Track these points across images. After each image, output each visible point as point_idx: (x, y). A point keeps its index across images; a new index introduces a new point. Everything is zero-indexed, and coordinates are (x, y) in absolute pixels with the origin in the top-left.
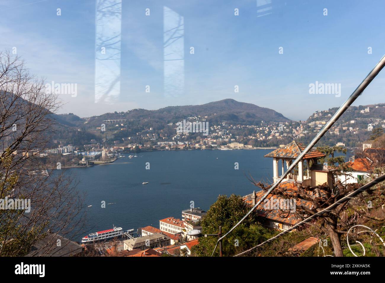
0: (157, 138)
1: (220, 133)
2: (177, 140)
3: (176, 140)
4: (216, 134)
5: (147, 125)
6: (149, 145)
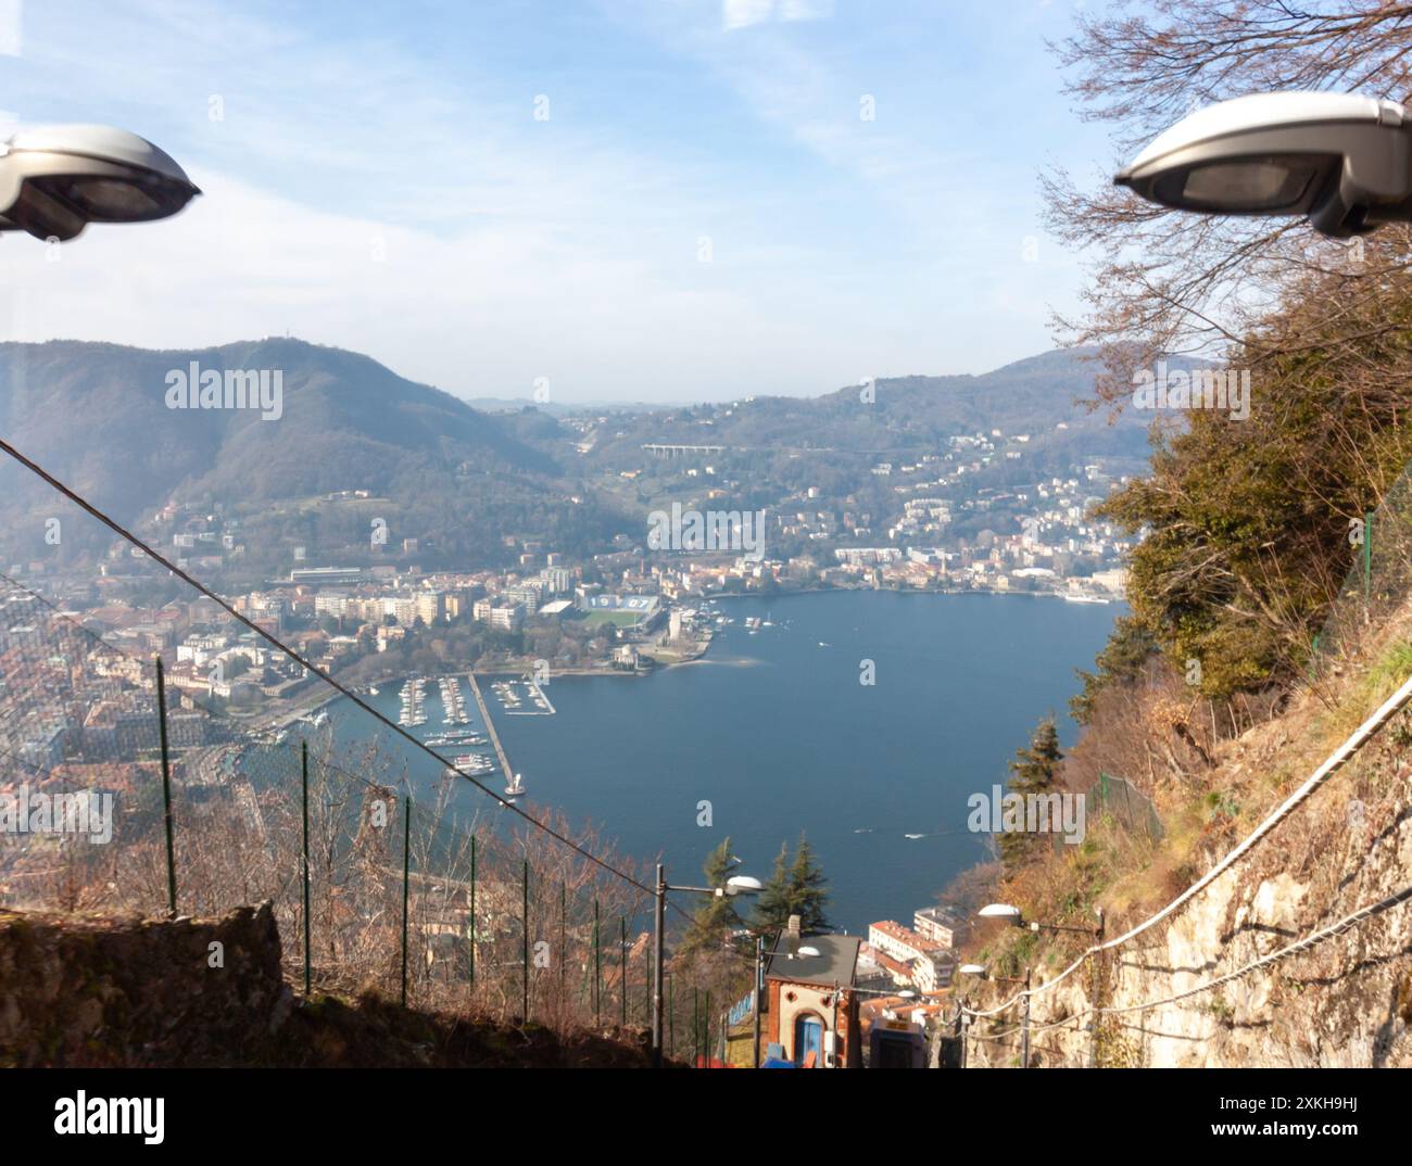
0: (835, 529)
1: (1074, 512)
2: (905, 541)
3: (902, 542)
4: (1058, 517)
5: (798, 475)
6: (806, 563)
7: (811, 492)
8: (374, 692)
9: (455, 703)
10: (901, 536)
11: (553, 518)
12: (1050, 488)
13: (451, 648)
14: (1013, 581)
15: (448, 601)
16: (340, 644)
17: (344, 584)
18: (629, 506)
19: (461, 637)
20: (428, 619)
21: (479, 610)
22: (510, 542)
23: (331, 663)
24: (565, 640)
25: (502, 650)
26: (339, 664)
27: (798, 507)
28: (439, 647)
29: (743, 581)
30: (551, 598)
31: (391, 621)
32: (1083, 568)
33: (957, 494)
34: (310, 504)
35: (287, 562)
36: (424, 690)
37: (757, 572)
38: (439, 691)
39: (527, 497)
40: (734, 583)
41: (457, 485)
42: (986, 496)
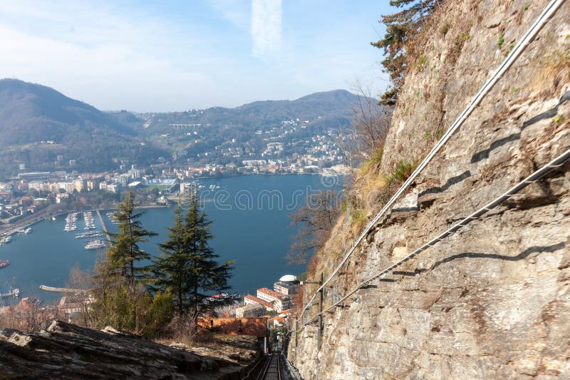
0: (242, 154)
1: (324, 147)
2: (268, 157)
3: (266, 157)
4: (319, 148)
5: (228, 134)
6: (232, 166)
7: (233, 141)
8: (54, 219)
9: (90, 221)
10: (266, 155)
11: (133, 151)
12: (316, 139)
13: (89, 201)
14: (305, 170)
15: (88, 183)
16: (39, 201)
17: (43, 179)
18: (165, 147)
19: (94, 196)
20: (79, 191)
21: (101, 186)
22: (116, 161)
23: (34, 208)
24: (138, 195)
25: (111, 200)
26: (38, 209)
27: (229, 146)
28: (83, 200)
29: (209, 172)
30: (132, 181)
31: (62, 191)
32: (328, 165)
33: (285, 141)
34: (27, 146)
35: (17, 170)
36: (77, 217)
37: (214, 169)
38: (83, 217)
39: (123, 143)
40: (205, 173)
41: (92, 138)
42: (294, 141)
